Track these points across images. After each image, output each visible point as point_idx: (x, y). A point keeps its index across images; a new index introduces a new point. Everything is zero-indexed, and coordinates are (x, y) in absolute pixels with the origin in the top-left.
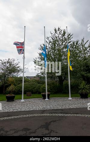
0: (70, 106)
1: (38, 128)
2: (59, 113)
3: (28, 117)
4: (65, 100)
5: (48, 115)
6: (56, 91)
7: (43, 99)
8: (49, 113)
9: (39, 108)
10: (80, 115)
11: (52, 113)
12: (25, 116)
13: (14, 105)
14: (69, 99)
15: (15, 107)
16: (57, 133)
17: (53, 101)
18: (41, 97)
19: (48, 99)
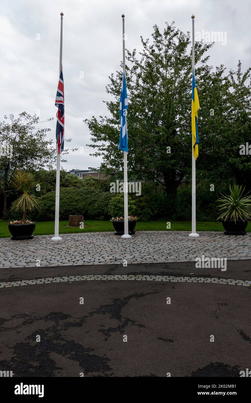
0: (191, 256)
1: (92, 314)
2: (156, 275)
3: (67, 283)
4: (180, 237)
5: (125, 278)
6: (156, 212)
7: (116, 234)
8: (128, 274)
9: (102, 260)
10: (216, 279)
11: (135, 274)
12: (58, 280)
13: (32, 248)
14: (191, 235)
15: (33, 254)
16: (144, 326)
17: (144, 241)
18: (109, 230)
19: (129, 234)
